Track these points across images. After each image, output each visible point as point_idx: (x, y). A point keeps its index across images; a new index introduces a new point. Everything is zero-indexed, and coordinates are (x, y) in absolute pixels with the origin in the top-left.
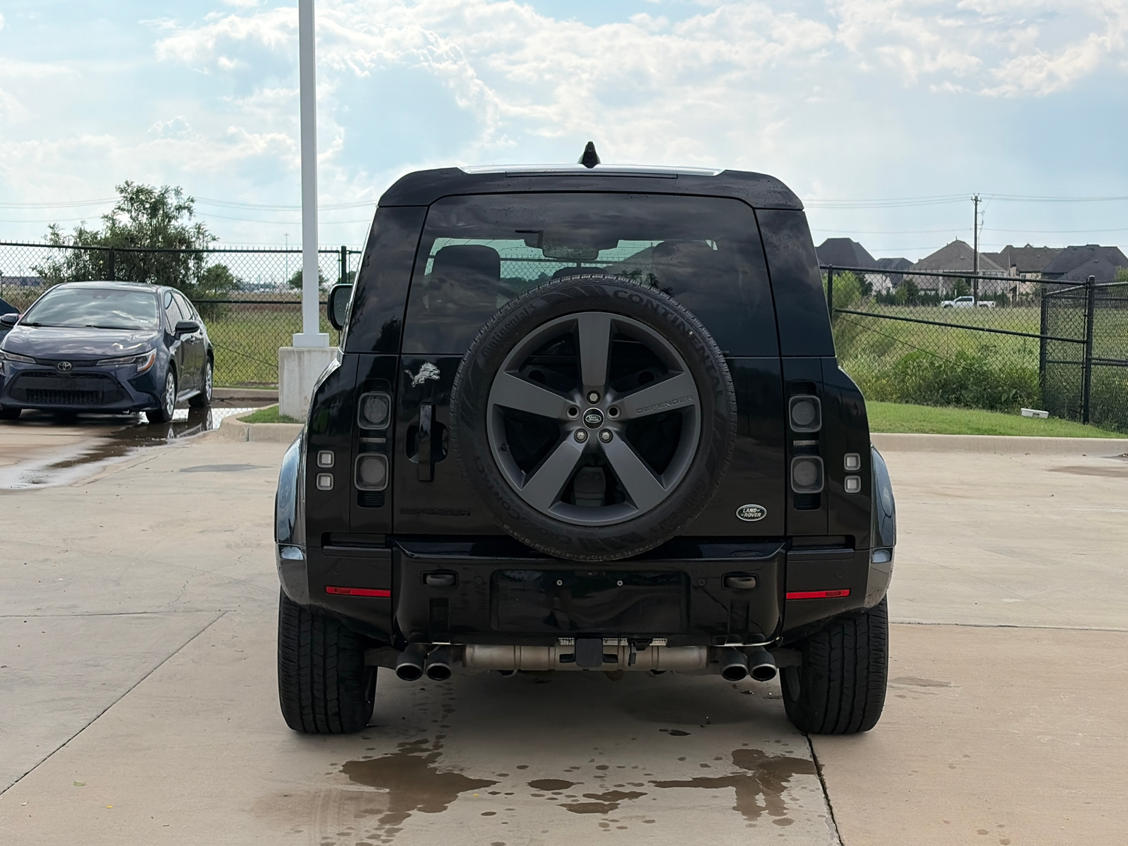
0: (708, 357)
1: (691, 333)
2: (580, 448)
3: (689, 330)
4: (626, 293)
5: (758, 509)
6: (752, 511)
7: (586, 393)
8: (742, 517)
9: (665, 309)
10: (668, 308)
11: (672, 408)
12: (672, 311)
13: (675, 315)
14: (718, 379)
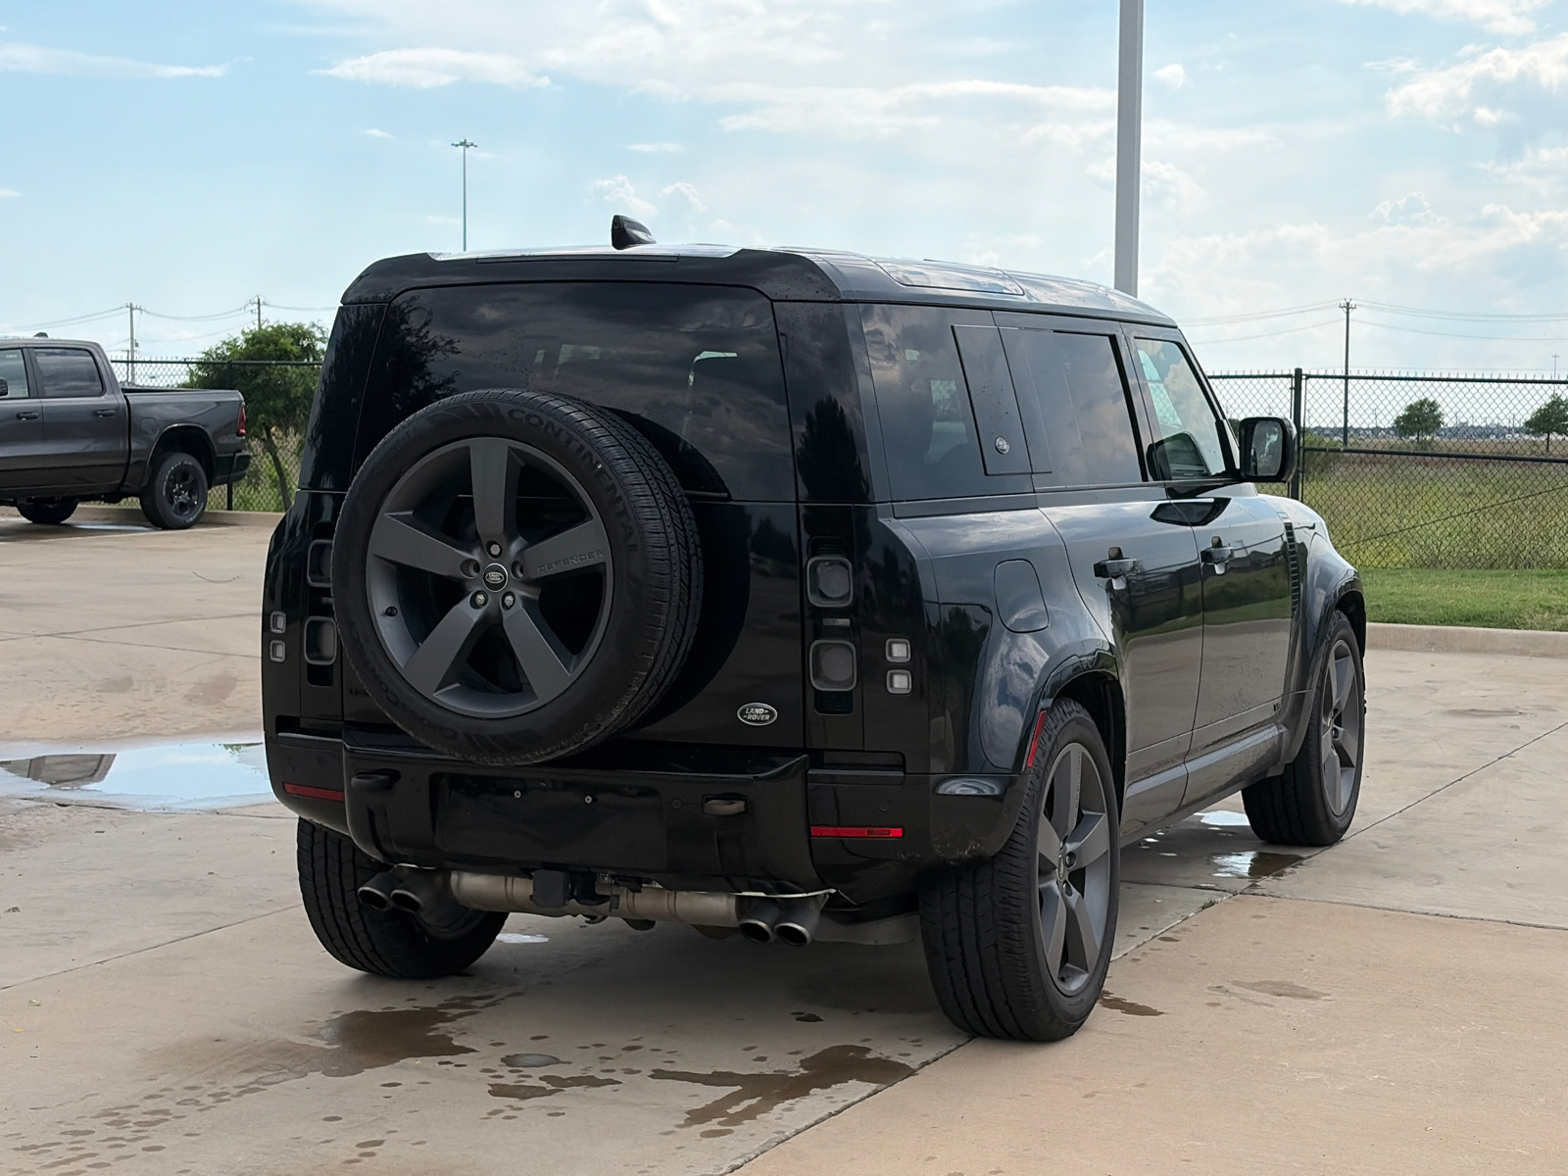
0: (620, 498)
1: (600, 466)
2: (475, 615)
3: (598, 463)
4: (523, 412)
5: (765, 709)
6: (759, 712)
7: (484, 543)
8: (745, 719)
9: (569, 434)
10: (572, 433)
11: (582, 566)
12: (578, 437)
13: (582, 442)
14: (631, 528)
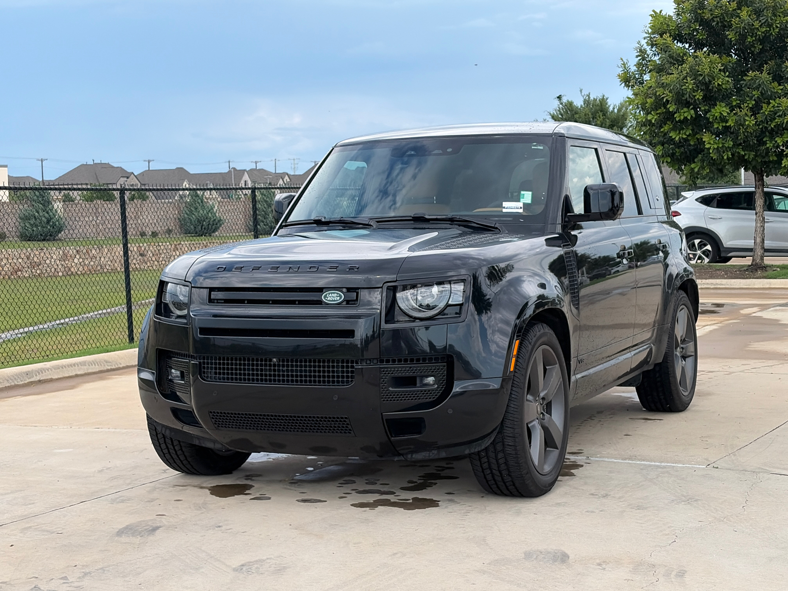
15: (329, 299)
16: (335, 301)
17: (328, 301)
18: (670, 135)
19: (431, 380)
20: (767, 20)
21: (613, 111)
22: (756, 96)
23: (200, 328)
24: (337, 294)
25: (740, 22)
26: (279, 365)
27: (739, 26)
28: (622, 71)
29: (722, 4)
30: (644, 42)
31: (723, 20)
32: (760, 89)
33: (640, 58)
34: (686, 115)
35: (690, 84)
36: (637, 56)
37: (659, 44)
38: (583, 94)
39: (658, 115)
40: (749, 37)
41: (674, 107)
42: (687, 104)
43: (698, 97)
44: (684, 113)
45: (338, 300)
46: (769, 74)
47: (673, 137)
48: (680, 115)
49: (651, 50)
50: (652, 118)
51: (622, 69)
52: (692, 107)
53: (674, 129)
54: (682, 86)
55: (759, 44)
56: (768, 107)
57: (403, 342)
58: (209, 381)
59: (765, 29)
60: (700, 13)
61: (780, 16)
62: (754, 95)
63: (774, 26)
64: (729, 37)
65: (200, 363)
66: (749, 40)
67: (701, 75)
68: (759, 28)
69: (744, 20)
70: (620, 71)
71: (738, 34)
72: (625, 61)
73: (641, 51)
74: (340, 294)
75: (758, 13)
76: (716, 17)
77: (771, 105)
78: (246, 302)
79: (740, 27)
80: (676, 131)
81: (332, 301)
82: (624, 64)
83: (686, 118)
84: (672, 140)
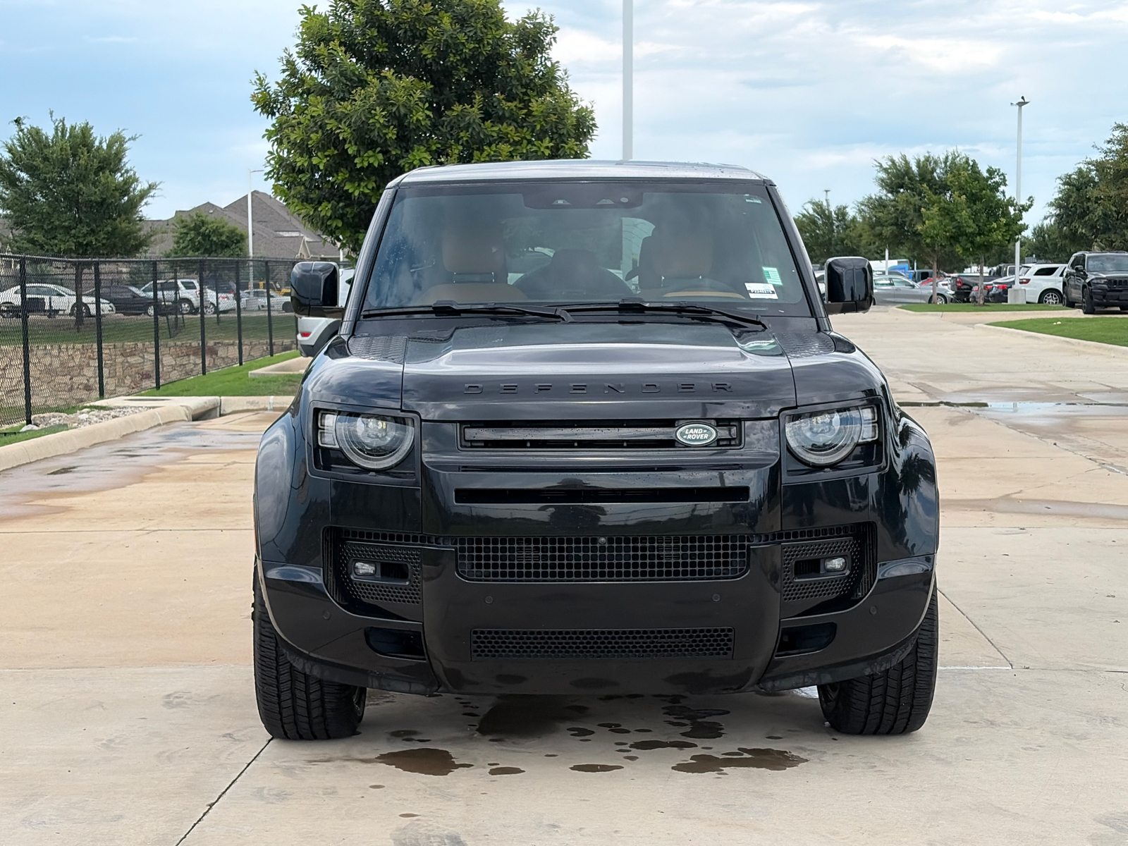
15: (689, 437)
16: (699, 440)
17: (689, 440)
18: (345, 188)
19: (837, 563)
20: (475, 33)
21: (100, 148)
22: (465, 139)
23: (457, 491)
24: (704, 429)
25: (439, 33)
26: (611, 549)
27: (438, 38)
28: (257, 89)
29: (412, 6)
30: (294, 51)
31: (413, 28)
32: (470, 130)
33: (287, 73)
34: (371, 160)
35: (380, 116)
36: (284, 71)
37: (322, 55)
38: (54, 119)
39: (328, 159)
40: (451, 55)
41: (355, 148)
42: (371, 145)
43: (390, 135)
44: (369, 157)
45: (705, 439)
46: (480, 109)
47: (350, 191)
48: (363, 160)
49: (305, 64)
50: (320, 163)
51: (257, 88)
52: (379, 149)
53: (351, 180)
54: (369, 119)
55: (463, 65)
56: (481, 155)
57: (806, 505)
58: (473, 580)
59: (472, 46)
60: (377, 15)
61: (491, 29)
62: (462, 137)
63: (486, 42)
64: (424, 53)
65: (456, 549)
66: (451, 59)
67: (393, 105)
68: (466, 43)
69: (445, 31)
70: (253, 89)
71: (435, 49)
72: (262, 76)
73: (288, 61)
74: (708, 430)
75: (461, 21)
76: (405, 23)
77: (486, 153)
78: (528, 445)
79: (440, 40)
80: (354, 183)
81: (696, 440)
82: (259, 79)
83: (370, 165)
84: (348, 196)
